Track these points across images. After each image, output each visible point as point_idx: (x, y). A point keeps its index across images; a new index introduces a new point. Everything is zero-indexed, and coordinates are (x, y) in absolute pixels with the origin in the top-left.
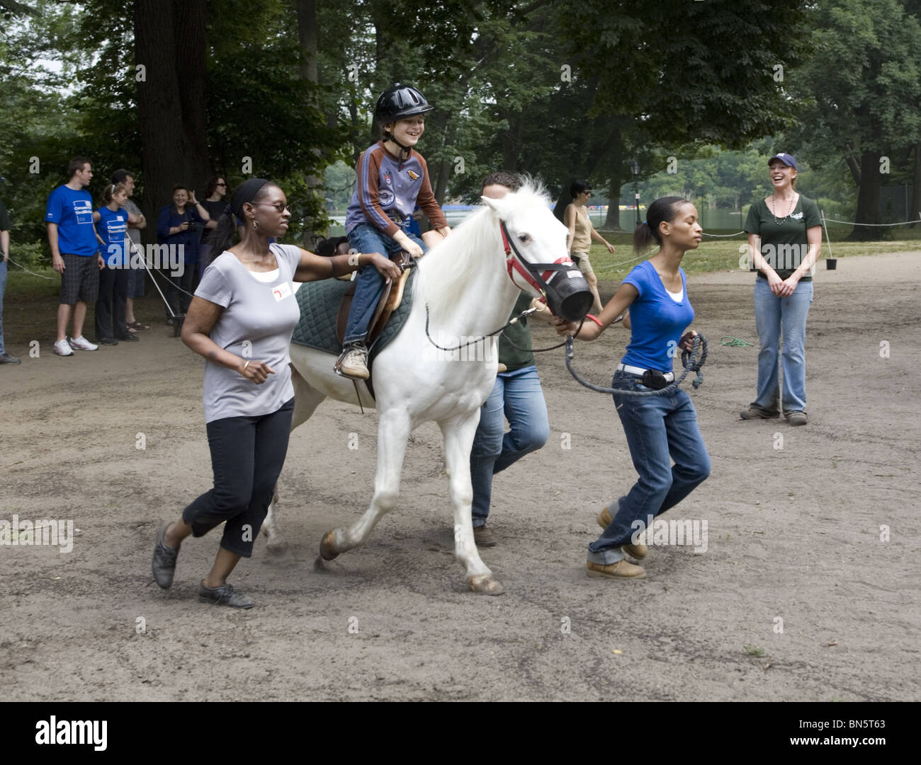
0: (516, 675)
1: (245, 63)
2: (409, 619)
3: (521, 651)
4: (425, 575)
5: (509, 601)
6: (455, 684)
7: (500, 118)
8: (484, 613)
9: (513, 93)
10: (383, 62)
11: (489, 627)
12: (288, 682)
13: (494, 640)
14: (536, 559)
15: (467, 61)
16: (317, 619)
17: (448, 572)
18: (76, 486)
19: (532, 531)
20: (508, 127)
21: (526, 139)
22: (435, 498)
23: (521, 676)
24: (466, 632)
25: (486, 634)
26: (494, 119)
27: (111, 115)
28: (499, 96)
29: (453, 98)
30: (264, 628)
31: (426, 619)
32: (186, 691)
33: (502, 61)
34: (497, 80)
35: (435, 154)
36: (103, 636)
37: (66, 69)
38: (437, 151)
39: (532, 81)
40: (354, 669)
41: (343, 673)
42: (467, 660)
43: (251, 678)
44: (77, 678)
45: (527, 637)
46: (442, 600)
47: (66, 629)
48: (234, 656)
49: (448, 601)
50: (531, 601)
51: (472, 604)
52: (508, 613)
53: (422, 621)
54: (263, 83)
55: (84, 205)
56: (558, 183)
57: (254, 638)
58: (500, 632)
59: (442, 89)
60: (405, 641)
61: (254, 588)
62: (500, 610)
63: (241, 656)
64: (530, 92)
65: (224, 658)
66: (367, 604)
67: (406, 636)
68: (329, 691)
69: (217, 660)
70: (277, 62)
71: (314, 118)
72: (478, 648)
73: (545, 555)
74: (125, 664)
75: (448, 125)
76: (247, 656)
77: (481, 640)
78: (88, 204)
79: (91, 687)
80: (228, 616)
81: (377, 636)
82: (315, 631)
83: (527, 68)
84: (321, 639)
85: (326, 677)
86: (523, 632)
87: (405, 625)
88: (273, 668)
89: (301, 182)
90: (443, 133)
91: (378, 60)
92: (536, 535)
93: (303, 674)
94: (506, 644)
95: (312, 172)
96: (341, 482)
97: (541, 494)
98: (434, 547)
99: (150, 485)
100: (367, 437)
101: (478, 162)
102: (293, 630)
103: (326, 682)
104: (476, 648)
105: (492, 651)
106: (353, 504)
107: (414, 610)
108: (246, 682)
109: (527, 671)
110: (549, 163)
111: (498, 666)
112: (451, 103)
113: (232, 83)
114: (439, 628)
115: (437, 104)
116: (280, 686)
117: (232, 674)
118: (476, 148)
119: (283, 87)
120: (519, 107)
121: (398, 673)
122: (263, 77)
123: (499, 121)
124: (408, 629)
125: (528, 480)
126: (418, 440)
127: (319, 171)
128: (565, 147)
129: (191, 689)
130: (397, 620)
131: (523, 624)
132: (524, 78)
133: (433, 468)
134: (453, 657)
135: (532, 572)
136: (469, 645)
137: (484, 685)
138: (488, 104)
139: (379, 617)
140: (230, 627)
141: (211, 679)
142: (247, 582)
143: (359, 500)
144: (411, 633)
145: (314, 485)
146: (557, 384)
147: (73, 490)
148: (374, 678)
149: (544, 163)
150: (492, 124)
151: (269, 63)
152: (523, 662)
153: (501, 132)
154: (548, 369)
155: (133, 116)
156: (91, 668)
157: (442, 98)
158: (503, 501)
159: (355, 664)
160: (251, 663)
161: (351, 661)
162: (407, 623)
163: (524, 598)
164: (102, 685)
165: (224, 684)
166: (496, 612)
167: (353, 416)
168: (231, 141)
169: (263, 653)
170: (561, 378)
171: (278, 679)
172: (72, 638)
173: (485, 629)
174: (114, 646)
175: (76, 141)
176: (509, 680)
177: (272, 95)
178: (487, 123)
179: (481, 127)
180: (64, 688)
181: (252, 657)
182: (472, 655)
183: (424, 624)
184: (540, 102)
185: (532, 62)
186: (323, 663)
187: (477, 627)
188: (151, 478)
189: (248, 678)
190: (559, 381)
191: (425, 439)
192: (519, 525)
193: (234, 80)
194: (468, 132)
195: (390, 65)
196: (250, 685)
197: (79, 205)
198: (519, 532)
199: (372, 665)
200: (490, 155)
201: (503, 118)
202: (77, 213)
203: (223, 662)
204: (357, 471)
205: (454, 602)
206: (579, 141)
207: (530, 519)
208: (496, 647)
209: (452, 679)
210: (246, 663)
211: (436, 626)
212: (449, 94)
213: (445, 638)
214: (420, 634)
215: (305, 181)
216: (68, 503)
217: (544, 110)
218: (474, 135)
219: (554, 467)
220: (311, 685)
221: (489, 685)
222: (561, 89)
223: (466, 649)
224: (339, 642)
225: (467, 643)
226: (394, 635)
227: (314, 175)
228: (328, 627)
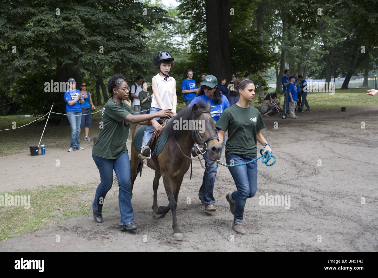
0: (349, 246)
1: (241, 36)
2: (310, 224)
3: (350, 237)
4: (314, 209)
5: (343, 220)
6: (328, 247)
7: (325, 50)
8: (335, 224)
9: (330, 41)
10: (285, 33)
11: (338, 228)
12: (272, 243)
13: (340, 233)
14: (351, 205)
15: (314, 31)
16: (279, 222)
17: (321, 208)
18: (197, 175)
19: (349, 195)
20: (329, 53)
21: (334, 57)
22: (314, 183)
23: (351, 246)
24: (330, 230)
25: (337, 231)
26: (323, 50)
27: (199, 55)
28: (325, 42)
29: (309, 44)
30: (262, 225)
31: (315, 225)
32: (240, 244)
33: (326, 30)
34: (324, 37)
35: (303, 63)
36: (212, 224)
37: (183, 40)
38: (304, 62)
39: (337, 36)
40: (293, 240)
41: (290, 241)
42: (331, 239)
43: (260, 241)
44: (206, 238)
45: (352, 232)
46: (320, 218)
47: (200, 221)
48: (254, 233)
49: (322, 219)
50: (352, 220)
51: (331, 220)
52: (344, 224)
53: (314, 225)
54: (247, 42)
55: (192, 85)
56: (346, 72)
57: (259, 228)
58: (342, 230)
59: (305, 41)
60: (309, 232)
61: (257, 211)
62: (341, 223)
63: (256, 234)
64: (337, 41)
65: (251, 234)
66: (295, 218)
67: (309, 230)
68: (286, 247)
69: (249, 234)
70: (252, 35)
71: (264, 53)
72: (335, 235)
73: (354, 204)
74: (220, 234)
75: (307, 53)
76: (258, 234)
77: (335, 233)
78: (194, 84)
79: (211, 241)
80: (250, 220)
81: (300, 229)
82: (279, 226)
83: (335, 32)
84: (281, 229)
85: (285, 242)
86: (350, 231)
87: (309, 226)
88: (267, 238)
89: (260, 75)
90: (305, 56)
91: (283, 32)
92: (351, 197)
93: (277, 241)
94: (344, 235)
95: (263, 72)
96: (281, 176)
97: (351, 182)
98: (315, 200)
99: (220, 176)
100: (288, 161)
101: (318, 65)
102: (272, 226)
103: (285, 244)
104: (334, 236)
105: (340, 237)
106: (286, 184)
107: (311, 221)
108: (259, 242)
109: (353, 245)
110: (342, 65)
111: (343, 242)
112: (309, 45)
113: (237, 43)
114: (321, 228)
115: (304, 46)
116: (270, 244)
117: (254, 239)
118: (317, 60)
119: (254, 44)
120: (332, 46)
121: (309, 242)
122: (247, 41)
123: (325, 51)
124: (310, 228)
125: (346, 177)
126: (305, 162)
127: (266, 71)
128: (349, 59)
129: (241, 243)
130: (306, 224)
131: (350, 228)
132: (334, 36)
133: (311, 172)
134: (327, 238)
135: (350, 210)
136: (331, 234)
137: (339, 248)
138: (321, 45)
139: (300, 223)
140: (251, 224)
141: (248, 240)
142: (255, 209)
143: (288, 183)
144: (311, 229)
145: (272, 177)
146: (352, 144)
147: (197, 177)
148: (300, 243)
149: (341, 65)
150: (323, 52)
151: (249, 36)
152: (351, 242)
153: (326, 55)
154: (348, 138)
155: (206, 55)
156: (210, 234)
157: (305, 44)
158: (337, 184)
159: (293, 238)
160: (260, 236)
161: (292, 237)
162: (309, 225)
163: (349, 219)
164: (214, 240)
165: (252, 242)
166: (340, 223)
167: (283, 154)
168: (237, 62)
169: (263, 233)
170: (353, 141)
171: (269, 242)
172: (203, 224)
173: (336, 229)
174: (216, 228)
175: (189, 64)
176: (347, 247)
177: (250, 46)
178: (321, 52)
179: (319, 53)
180: (202, 240)
181: (260, 234)
182: (333, 238)
183: (315, 226)
184: (339, 44)
185: (337, 30)
186: (283, 237)
187: (334, 228)
188: (221, 174)
189: (259, 241)
190: (353, 142)
191: (308, 163)
192: (344, 193)
193: (238, 42)
194: (314, 55)
195: (287, 34)
196: (260, 243)
197: (191, 85)
198: (344, 196)
199: (299, 239)
200: (321, 63)
201: (327, 50)
202: (190, 87)
203: (250, 235)
204: (286, 173)
205: (324, 219)
206: (353, 57)
207: (348, 191)
208: (341, 236)
209: (327, 246)
210: (258, 236)
211: (319, 227)
212: (308, 43)
213: (323, 231)
214: (314, 229)
215: (261, 74)
216: (196, 181)
217: (341, 46)
218: (317, 56)
219: (354, 173)
220: (280, 245)
221: (340, 249)
222: (347, 39)
223: (330, 235)
224: (287, 231)
225: (331, 233)
226: (305, 229)
227: (264, 73)
228: (283, 225)
